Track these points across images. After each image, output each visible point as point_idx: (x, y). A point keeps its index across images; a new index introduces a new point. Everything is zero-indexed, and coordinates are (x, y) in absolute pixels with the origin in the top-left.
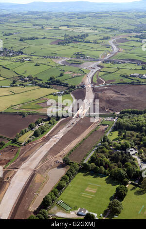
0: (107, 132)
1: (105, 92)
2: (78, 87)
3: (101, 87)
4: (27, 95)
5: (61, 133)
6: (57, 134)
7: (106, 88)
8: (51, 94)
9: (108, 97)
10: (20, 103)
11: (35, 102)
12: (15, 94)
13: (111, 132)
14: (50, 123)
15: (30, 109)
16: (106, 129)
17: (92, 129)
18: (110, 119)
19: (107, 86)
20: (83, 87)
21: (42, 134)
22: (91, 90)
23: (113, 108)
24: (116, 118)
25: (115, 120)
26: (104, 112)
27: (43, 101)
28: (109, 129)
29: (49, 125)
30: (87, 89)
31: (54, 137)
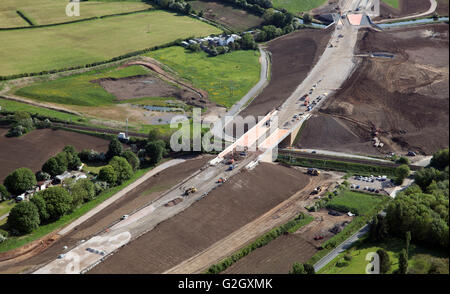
0: (333, 246)
1: (412, 53)
2: (307, 20)
3: (406, 29)
4: (77, 39)
5: (126, 229)
6: (103, 231)
7: (428, 33)
8: (177, 44)
9: (411, 81)
10: (29, 70)
11: (98, 72)
12: (32, 26)
13: (348, 248)
14: (102, 176)
15: (59, 100)
16: (335, 230)
17: (274, 222)
18: (377, 185)
19: (435, 28)
20: (327, 21)
21: (44, 222)
22: (353, 41)
23: (411, 132)
24: (407, 182)
25: (393, 192)
26: (364, 151)
27: (129, 72)
28: (348, 234)
29: (98, 185)
30: (336, 33)
31: (83, 244)
